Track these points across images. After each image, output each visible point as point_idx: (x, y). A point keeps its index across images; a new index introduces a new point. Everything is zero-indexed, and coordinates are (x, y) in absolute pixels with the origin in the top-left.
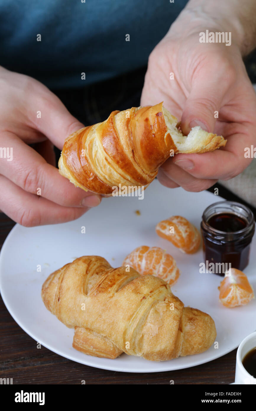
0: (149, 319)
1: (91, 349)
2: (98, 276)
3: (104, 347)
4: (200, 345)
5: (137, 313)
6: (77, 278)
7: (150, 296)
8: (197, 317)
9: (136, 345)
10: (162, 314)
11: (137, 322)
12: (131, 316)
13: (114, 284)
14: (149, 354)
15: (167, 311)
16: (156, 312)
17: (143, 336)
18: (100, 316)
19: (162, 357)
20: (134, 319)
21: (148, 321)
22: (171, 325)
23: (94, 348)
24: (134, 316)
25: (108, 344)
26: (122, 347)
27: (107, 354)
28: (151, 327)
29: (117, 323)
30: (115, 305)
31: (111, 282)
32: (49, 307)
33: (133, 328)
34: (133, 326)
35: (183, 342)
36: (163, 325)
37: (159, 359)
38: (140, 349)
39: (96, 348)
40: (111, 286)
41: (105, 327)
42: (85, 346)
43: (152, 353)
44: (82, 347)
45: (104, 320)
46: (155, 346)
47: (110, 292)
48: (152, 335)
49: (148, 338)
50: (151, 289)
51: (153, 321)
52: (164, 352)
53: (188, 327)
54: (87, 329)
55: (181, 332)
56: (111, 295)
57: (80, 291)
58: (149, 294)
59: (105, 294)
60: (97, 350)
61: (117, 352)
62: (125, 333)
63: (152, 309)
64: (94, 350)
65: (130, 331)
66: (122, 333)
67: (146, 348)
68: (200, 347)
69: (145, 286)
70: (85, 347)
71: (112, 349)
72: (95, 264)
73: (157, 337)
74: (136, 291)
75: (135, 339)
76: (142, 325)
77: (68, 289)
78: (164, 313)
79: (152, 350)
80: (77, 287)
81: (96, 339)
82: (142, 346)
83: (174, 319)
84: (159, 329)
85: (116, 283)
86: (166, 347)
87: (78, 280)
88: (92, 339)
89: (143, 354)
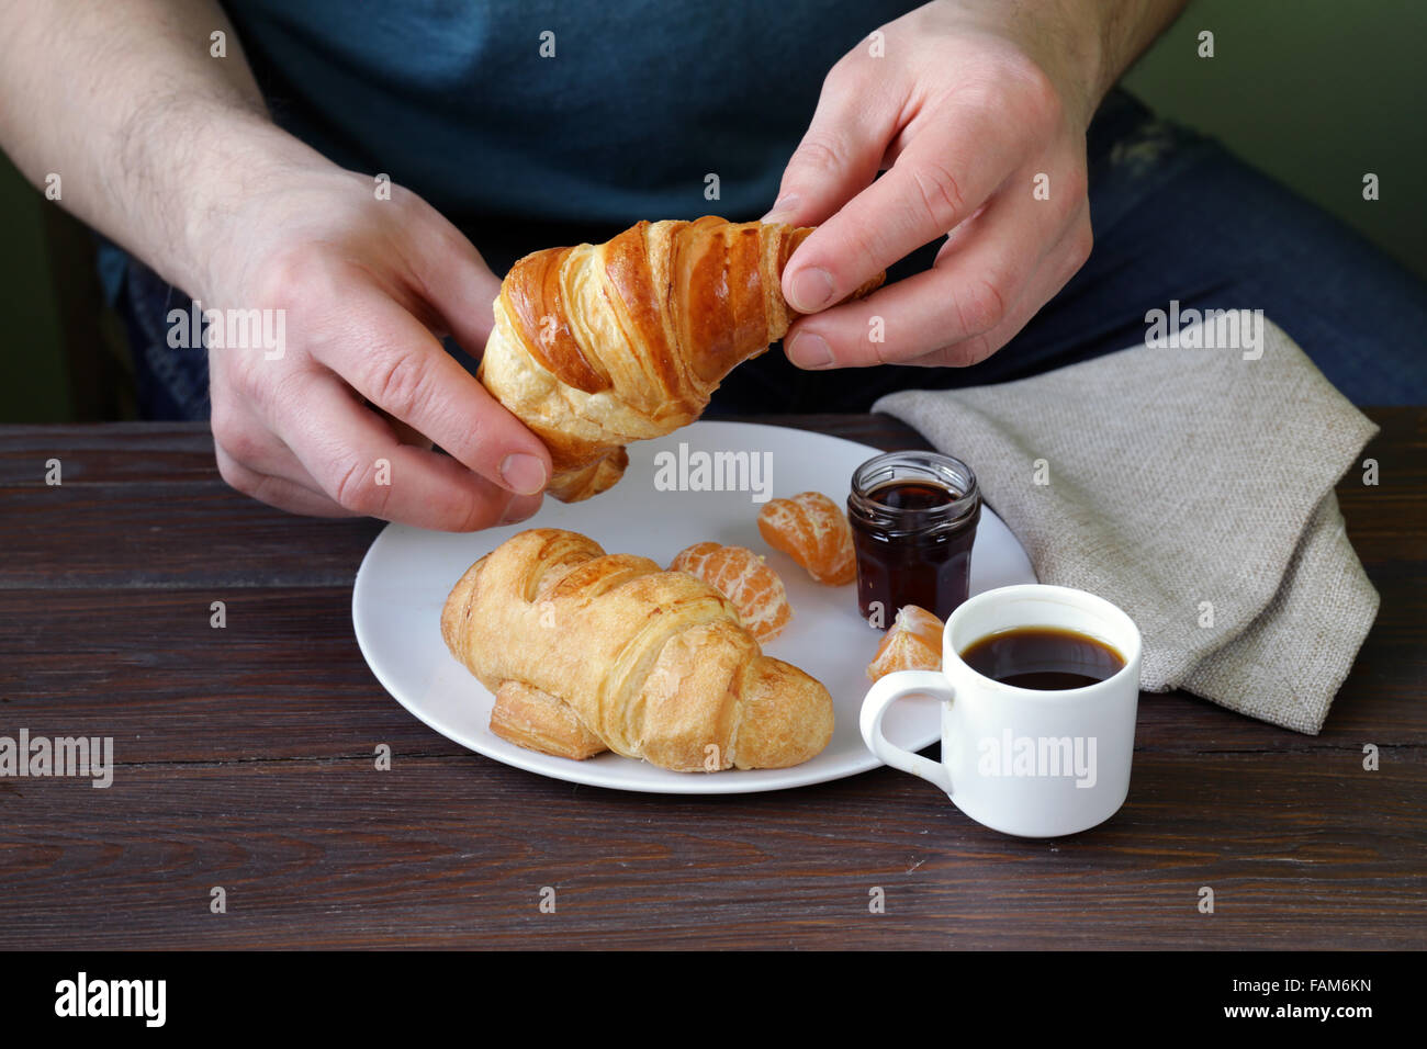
0: (661, 658)
1: (527, 729)
2: (565, 567)
3: (555, 725)
4: (784, 741)
5: (636, 643)
6: (516, 562)
7: (673, 610)
8: (785, 677)
9: (629, 722)
10: (693, 650)
11: (634, 662)
12: (621, 648)
13: (596, 579)
14: (655, 744)
15: (706, 644)
16: (681, 643)
17: (644, 700)
18: (553, 648)
19: (688, 754)
20: (626, 654)
21: (659, 663)
22: (711, 674)
23: (533, 726)
24: (628, 647)
25: (566, 717)
26: (595, 724)
27: (563, 743)
28: (665, 679)
29: (586, 663)
30: (589, 622)
31: (590, 575)
32: (449, 638)
33: (623, 676)
34: (622, 671)
35: (740, 726)
36: (692, 674)
37: (682, 760)
38: (638, 732)
39: (538, 727)
40: (588, 583)
41: (560, 674)
42: (513, 721)
43: (663, 741)
44: (507, 726)
45: (560, 658)
46: (671, 721)
47: (582, 596)
48: (664, 696)
49: (655, 704)
50: (679, 597)
51: (670, 665)
52: (690, 741)
53: (756, 693)
54: (524, 683)
55: (734, 698)
56: (585, 601)
57: (518, 591)
58: (672, 605)
59: (570, 600)
60: (541, 731)
61: (586, 739)
62: (602, 688)
63: (673, 638)
64: (534, 731)
65: (615, 685)
66: (596, 687)
67: (650, 729)
68: (783, 744)
69: (667, 589)
70: (514, 725)
71: (573, 731)
72: (566, 545)
73: (675, 701)
74: (643, 596)
75: (626, 707)
76: (643, 672)
77: (491, 587)
78: (699, 650)
79: (663, 734)
80: (512, 584)
81: (541, 708)
82: (641, 725)
83: (722, 662)
84: (681, 683)
85: (601, 580)
86: (696, 728)
87: (517, 568)
88: (533, 706)
89: (642, 744)
